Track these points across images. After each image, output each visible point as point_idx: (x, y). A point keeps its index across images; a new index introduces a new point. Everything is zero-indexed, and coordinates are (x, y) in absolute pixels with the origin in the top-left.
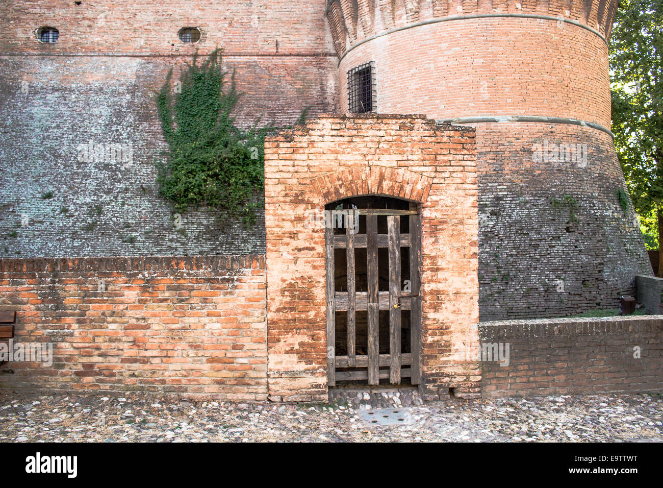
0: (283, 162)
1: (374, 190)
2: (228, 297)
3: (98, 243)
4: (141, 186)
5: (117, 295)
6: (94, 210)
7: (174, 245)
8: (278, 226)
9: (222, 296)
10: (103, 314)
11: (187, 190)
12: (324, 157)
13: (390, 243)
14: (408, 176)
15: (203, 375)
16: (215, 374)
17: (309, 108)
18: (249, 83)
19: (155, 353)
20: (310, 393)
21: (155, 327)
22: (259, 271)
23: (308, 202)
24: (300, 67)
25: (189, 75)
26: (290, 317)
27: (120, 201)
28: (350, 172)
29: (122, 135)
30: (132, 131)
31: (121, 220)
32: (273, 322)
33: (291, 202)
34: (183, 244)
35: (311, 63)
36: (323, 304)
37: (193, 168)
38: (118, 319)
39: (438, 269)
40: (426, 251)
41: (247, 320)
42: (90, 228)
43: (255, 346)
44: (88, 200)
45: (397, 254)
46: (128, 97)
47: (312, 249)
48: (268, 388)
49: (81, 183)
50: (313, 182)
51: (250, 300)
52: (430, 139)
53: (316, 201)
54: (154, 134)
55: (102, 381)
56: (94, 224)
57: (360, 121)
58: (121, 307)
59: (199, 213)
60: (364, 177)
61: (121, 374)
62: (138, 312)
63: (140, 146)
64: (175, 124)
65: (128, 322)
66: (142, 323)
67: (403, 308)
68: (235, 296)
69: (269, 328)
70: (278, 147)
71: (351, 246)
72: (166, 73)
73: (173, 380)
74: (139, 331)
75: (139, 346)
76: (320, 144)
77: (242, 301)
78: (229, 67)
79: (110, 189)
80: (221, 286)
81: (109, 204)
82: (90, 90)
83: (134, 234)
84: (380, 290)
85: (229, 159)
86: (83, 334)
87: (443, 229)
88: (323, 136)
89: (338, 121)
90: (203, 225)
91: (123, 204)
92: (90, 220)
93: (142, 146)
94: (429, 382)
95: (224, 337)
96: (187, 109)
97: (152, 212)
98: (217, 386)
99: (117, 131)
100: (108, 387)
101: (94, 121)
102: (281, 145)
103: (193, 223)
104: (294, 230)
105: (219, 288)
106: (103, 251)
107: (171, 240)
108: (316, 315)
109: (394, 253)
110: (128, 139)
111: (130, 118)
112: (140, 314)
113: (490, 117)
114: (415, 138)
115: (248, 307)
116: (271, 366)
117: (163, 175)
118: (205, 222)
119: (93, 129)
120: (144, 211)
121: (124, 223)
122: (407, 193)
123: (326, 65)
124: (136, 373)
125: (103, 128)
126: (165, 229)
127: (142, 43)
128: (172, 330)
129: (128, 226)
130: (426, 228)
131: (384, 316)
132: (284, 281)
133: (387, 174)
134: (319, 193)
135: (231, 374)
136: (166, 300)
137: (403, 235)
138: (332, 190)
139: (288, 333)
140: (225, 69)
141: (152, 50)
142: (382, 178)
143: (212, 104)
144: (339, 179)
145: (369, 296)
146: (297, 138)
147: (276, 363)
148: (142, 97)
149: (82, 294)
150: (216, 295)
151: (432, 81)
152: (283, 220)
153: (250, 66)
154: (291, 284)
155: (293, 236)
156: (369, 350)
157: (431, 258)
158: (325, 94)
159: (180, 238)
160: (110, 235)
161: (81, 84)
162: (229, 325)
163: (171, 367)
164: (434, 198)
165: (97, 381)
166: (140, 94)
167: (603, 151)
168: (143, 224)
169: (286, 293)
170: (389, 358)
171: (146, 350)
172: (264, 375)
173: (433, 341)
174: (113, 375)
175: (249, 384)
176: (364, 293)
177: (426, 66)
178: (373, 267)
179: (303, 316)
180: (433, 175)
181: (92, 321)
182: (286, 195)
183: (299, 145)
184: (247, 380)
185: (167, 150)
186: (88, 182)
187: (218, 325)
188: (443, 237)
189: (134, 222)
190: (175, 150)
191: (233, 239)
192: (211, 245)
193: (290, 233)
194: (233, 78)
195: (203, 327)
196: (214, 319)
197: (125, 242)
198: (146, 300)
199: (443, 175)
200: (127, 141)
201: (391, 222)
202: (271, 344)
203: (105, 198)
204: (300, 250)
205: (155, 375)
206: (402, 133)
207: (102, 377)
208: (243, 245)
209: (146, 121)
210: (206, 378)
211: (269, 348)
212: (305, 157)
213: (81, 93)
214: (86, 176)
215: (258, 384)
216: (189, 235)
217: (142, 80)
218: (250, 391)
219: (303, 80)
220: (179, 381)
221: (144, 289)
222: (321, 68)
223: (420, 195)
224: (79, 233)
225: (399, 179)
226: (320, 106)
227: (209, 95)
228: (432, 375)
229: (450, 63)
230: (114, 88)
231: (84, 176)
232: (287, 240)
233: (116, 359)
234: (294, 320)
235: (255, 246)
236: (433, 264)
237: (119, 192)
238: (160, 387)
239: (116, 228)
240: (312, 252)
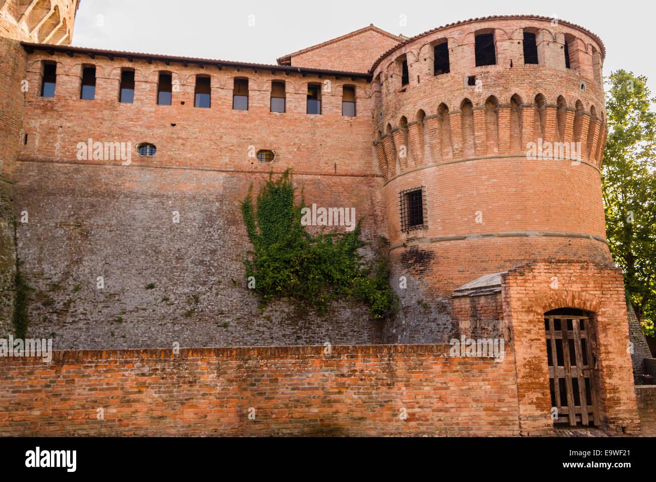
0: (519, 288)
1: (570, 305)
2: (494, 369)
3: (196, 328)
4: (232, 279)
5: (428, 368)
6: (192, 299)
7: (261, 329)
8: (519, 326)
9: (490, 369)
10: (421, 380)
11: (274, 283)
12: (542, 285)
13: (575, 336)
14: (588, 297)
15: (482, 419)
16: (489, 418)
17: (363, 219)
18: (315, 197)
19: (453, 405)
20: (545, 430)
21: (452, 388)
22: (510, 353)
23: (535, 312)
24: (354, 185)
25: (267, 189)
26: (530, 381)
27: (214, 291)
28: (556, 294)
29: (213, 236)
30: (222, 233)
31: (216, 308)
32: (521, 385)
33: (526, 311)
34: (269, 328)
35: (362, 182)
36: (547, 373)
37: (278, 265)
38: (430, 384)
39: (609, 353)
40: (602, 342)
41: (505, 383)
42: (189, 314)
43: (511, 400)
44: (186, 290)
45: (580, 343)
46: (217, 204)
47: (539, 340)
48: (520, 427)
49: (180, 276)
50: (536, 300)
51: (506, 371)
52: (598, 275)
53: (539, 311)
54: (241, 236)
55: (421, 425)
56: (192, 311)
57: (559, 264)
58: (431, 376)
59: (281, 303)
60: (564, 297)
61: (432, 419)
62: (442, 379)
63: (229, 245)
64: (258, 228)
65: (435, 385)
66: (444, 386)
67: (585, 377)
68: (498, 368)
69: (518, 388)
70: (516, 279)
71: (553, 337)
72: (248, 187)
73: (464, 423)
74: (442, 391)
75: (443, 401)
76: (539, 278)
77: (502, 372)
78: (299, 184)
79: (205, 281)
80: (489, 362)
81: (204, 294)
82: (185, 197)
83: (227, 320)
84: (572, 365)
85: (308, 259)
86: (409, 394)
87: (609, 328)
88: (540, 273)
89: (548, 264)
90: (284, 312)
91: (217, 294)
92: (188, 308)
93: (231, 246)
94: (611, 423)
95: (493, 394)
96: (267, 216)
97: (242, 301)
98: (490, 426)
99: (209, 232)
100: (425, 429)
101: (189, 223)
102: (518, 278)
103: (276, 311)
104: (529, 328)
105: (488, 364)
106: (201, 335)
107: (259, 325)
108: (544, 380)
109: (578, 342)
110: (219, 239)
111: (220, 222)
112: (442, 380)
113: (522, 233)
114: (590, 274)
115: (506, 375)
116: (521, 412)
117: (250, 270)
118: (286, 310)
119: (189, 230)
120: (235, 301)
121: (219, 310)
122: (588, 307)
123: (373, 184)
124: (442, 419)
125: (197, 229)
126: (254, 316)
127: (227, 161)
128: (462, 390)
129: (222, 313)
130: (600, 328)
131: (575, 381)
132: (525, 359)
133: (577, 295)
134: (540, 306)
135: (498, 418)
136: (457, 371)
137: (582, 331)
138: (547, 305)
139: (529, 391)
140: (295, 184)
141: (235, 167)
142: (574, 298)
143: (287, 213)
144: (551, 298)
145: (565, 369)
146: (526, 274)
147: (524, 411)
148: (229, 204)
149: (408, 368)
150: (487, 368)
151: (475, 204)
152: (522, 322)
153: (315, 183)
154: (529, 361)
155: (529, 331)
156: (569, 403)
157: (605, 346)
158: (374, 207)
159: (266, 323)
160: (207, 321)
161: (176, 192)
162: (495, 387)
163: (463, 414)
164: (603, 309)
165: (418, 424)
166: (227, 202)
168: (234, 312)
169: (527, 367)
170: (580, 408)
171: (447, 403)
172: (517, 418)
173: (611, 397)
174: (427, 420)
175: (509, 425)
176: (562, 367)
177: (470, 192)
178: (566, 351)
179: (537, 380)
180: (601, 296)
181: (414, 385)
182: (523, 307)
183: (528, 278)
184: (507, 422)
185: (252, 250)
186: (186, 275)
187: (489, 387)
188: (610, 333)
189: (227, 309)
190: (259, 250)
191: (310, 324)
192: (292, 329)
193: (526, 330)
194: (302, 192)
195: (481, 387)
196: (487, 383)
197: (220, 326)
198: (446, 371)
199: (607, 296)
200: (218, 241)
201: (575, 323)
202: (520, 399)
203: (201, 289)
204: (532, 340)
205: (453, 420)
206: (583, 271)
207: (421, 422)
208: (318, 330)
209: (233, 225)
210: (483, 421)
211: (519, 401)
212: (531, 285)
213: (177, 200)
214: (184, 270)
215: (514, 424)
216: (274, 321)
217: (228, 191)
218: (510, 429)
219: (357, 195)
220: (467, 423)
221: (445, 364)
222: (370, 186)
223: (595, 308)
224: (179, 319)
225: (583, 298)
226: (372, 217)
227: (285, 205)
228: (612, 418)
229: (489, 191)
230: (205, 196)
231: (183, 270)
232: (525, 334)
233: (429, 410)
234: (532, 383)
235: (328, 330)
236: (605, 349)
237: (213, 284)
238: (456, 427)
239: (211, 315)
240: (540, 342)
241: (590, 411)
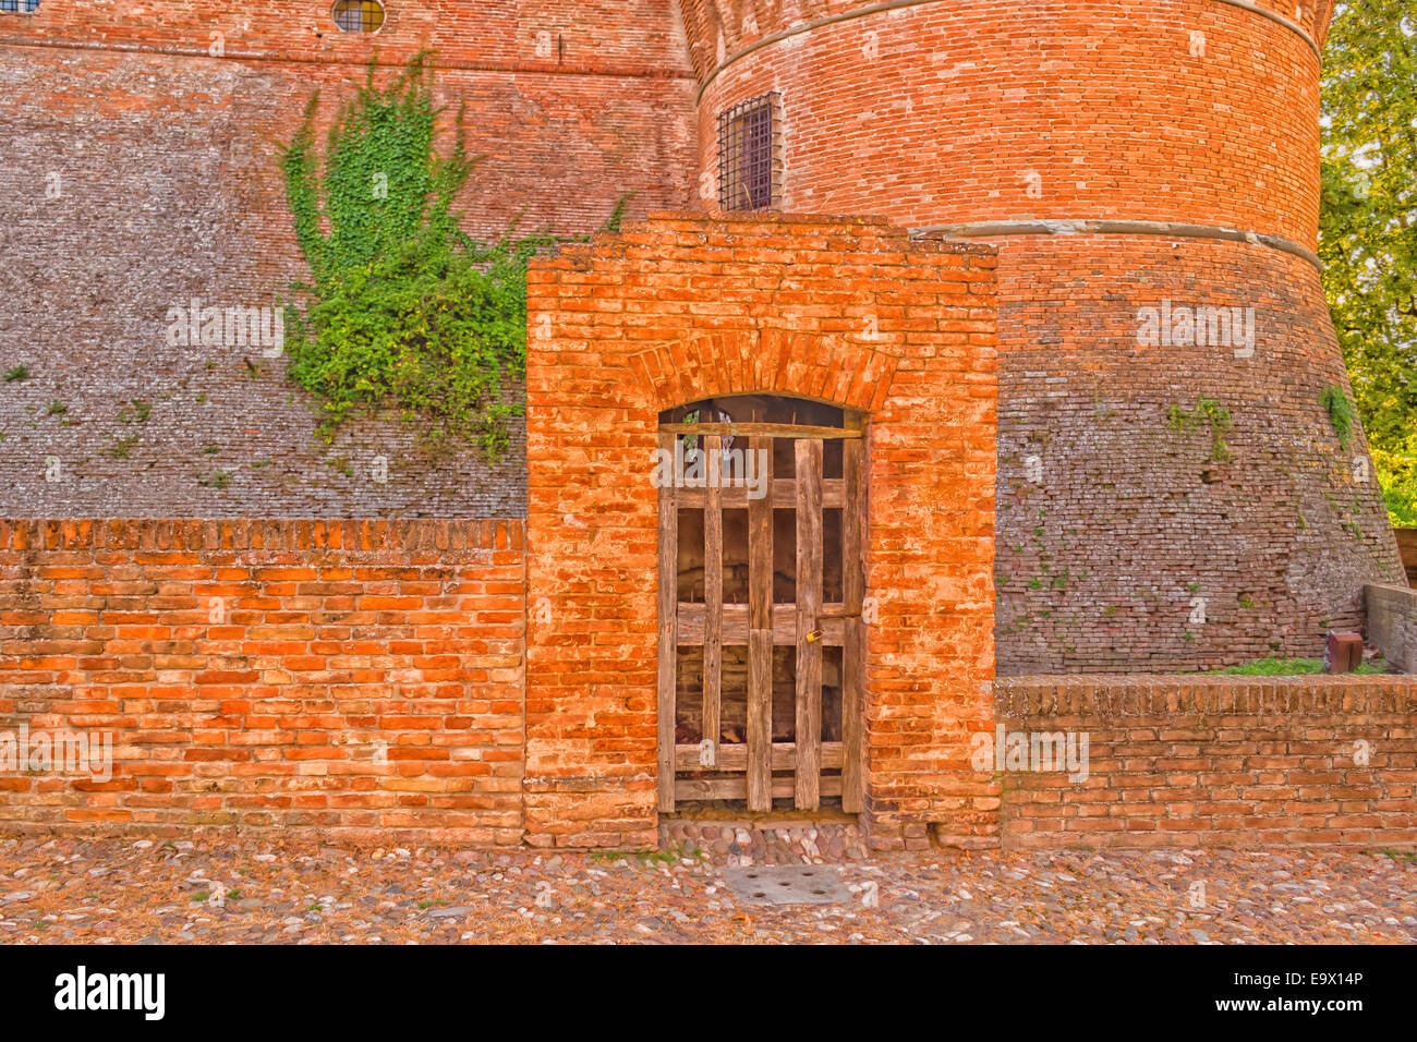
0: (566, 316)
1: (769, 384)
2: (440, 610)
3: (140, 486)
4: (246, 359)
5: (180, 605)
6: (131, 411)
7: (321, 494)
8: (555, 457)
9: (426, 610)
10: (147, 648)
11: (352, 372)
12: (660, 310)
13: (800, 498)
14: (843, 352)
15: (377, 786)
16: (405, 783)
17: (630, 197)
18: (497, 135)
19: (268, 736)
20: (617, 828)
21: (268, 678)
22: (510, 556)
23: (623, 406)
24: (610, 103)
25: (359, 110)
26: (577, 657)
27: (195, 391)
28: (717, 342)
29: (198, 240)
30: (223, 231)
31: (197, 435)
32: (540, 668)
33: (586, 403)
34: (343, 492)
35: (637, 91)
36: (648, 629)
37: (367, 322)
38: (181, 660)
39: (904, 558)
40: (880, 519)
41: (480, 662)
42: (120, 452)
43: (497, 720)
44: (117, 388)
45: (816, 523)
46: (214, 151)
47: (631, 508)
48: (523, 814)
49: (100, 347)
50: (633, 361)
51: (488, 618)
52: (894, 272)
53: (640, 404)
54: (277, 242)
55: (139, 803)
56: (132, 443)
57: (741, 229)
58: (191, 633)
59: (380, 425)
60: (745, 353)
61: (185, 786)
62: (231, 643)
63: (242, 267)
64: (326, 221)
65: (204, 667)
66: (240, 668)
67: (826, 643)
68: (457, 608)
69: (529, 681)
70: (557, 281)
71: (714, 503)
72: (303, 104)
73: (308, 799)
74: (231, 686)
75: (229, 721)
76: (651, 279)
77: (473, 621)
78: (451, 96)
79: (171, 363)
80: (425, 584)
81: (166, 398)
82: (121, 131)
83: (227, 469)
84: (777, 600)
85: (451, 305)
86: (97, 695)
87: (917, 471)
88: (658, 259)
89: (693, 227)
90: (388, 450)
91: (201, 400)
92: (120, 434)
93: (248, 267)
94: (881, 807)
95: (430, 699)
96: (352, 187)
97: (270, 420)
98: (407, 811)
99: (187, 229)
100: (152, 817)
101: (130, 204)
102: (565, 277)
103: (365, 446)
104: (591, 466)
105: (419, 591)
106: (151, 506)
107: (314, 484)
108: (635, 653)
109: (809, 521)
110: (213, 250)
111: (220, 202)
112: (234, 647)
113: (1035, 223)
114: (861, 269)
115: (485, 633)
116: (533, 763)
117: (297, 336)
118: (393, 444)
119: (129, 224)
120: (251, 417)
121: (205, 443)
122: (840, 391)
123: (669, 98)
124: (221, 783)
125: (153, 221)
126: (303, 459)
127: (245, 28)
128: (307, 684)
129: (212, 450)
130: (878, 469)
131: (786, 656)
132: (564, 576)
133: (797, 348)
134: (647, 386)
135: (442, 784)
136: (296, 617)
137: (828, 482)
138: (677, 380)
139: (572, 691)
140: (441, 98)
141: (269, 45)
142: (785, 356)
143: (410, 179)
144: (691, 357)
145: (751, 614)
146: (601, 262)
147: (544, 760)
148: (246, 153)
149: (98, 602)
150: (413, 606)
151: (907, 139)
152: (567, 443)
153: (498, 95)
154: (581, 586)
155: (588, 478)
156: (750, 734)
157: (890, 533)
158: (666, 164)
159: (336, 478)
160: (170, 468)
161: (98, 116)
162: (440, 672)
163: (305, 767)
164: (899, 402)
165: (126, 802)
166: (241, 146)
167: (1294, 302)
168: (247, 446)
169: (570, 604)
170: (793, 751)
171: (246, 729)
172: (515, 784)
173: (892, 715)
174: (166, 787)
175: (481, 807)
176: (742, 608)
177: (896, 105)
178: (761, 548)
179: (606, 654)
180: (898, 350)
181: (117, 664)
182: (575, 389)
183: (604, 279)
184: (476, 796)
185: (306, 279)
186: (117, 345)
187: (416, 674)
188: (917, 490)
189: (228, 440)
190: (325, 281)
191: (457, 482)
192: (405, 494)
193: (581, 471)
194: (460, 120)
195: (381, 677)
196: (408, 659)
197: (206, 484)
198: (251, 617)
199: (922, 352)
200: (212, 254)
201: (802, 454)
202: (534, 717)
203: (158, 383)
204: (602, 510)
205: (267, 787)
206: (833, 255)
207: (138, 794)
208: (478, 497)
209: (257, 210)
210: (383, 794)
211: (529, 724)
212: (616, 305)
213: (99, 138)
214: (112, 331)
215: (501, 806)
216: (357, 473)
217: (246, 115)
218: (484, 821)
219: (617, 130)
220: (322, 800)
221: (247, 592)
222: (659, 104)
223: (869, 393)
224: (93, 462)
225: (825, 360)
226: (655, 193)
227: (407, 157)
228: (890, 792)
229: (948, 99)
230: (178, 129)
231: (108, 332)
232: (575, 487)
233: (175, 752)
234: (586, 664)
235: (505, 499)
236: (892, 546)
237: (192, 372)
238: (275, 814)
239: (182, 453)
240: (628, 516)
241: (831, 763)
